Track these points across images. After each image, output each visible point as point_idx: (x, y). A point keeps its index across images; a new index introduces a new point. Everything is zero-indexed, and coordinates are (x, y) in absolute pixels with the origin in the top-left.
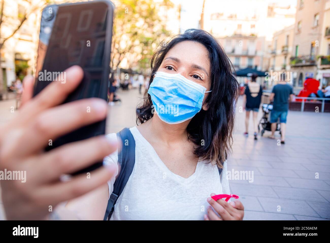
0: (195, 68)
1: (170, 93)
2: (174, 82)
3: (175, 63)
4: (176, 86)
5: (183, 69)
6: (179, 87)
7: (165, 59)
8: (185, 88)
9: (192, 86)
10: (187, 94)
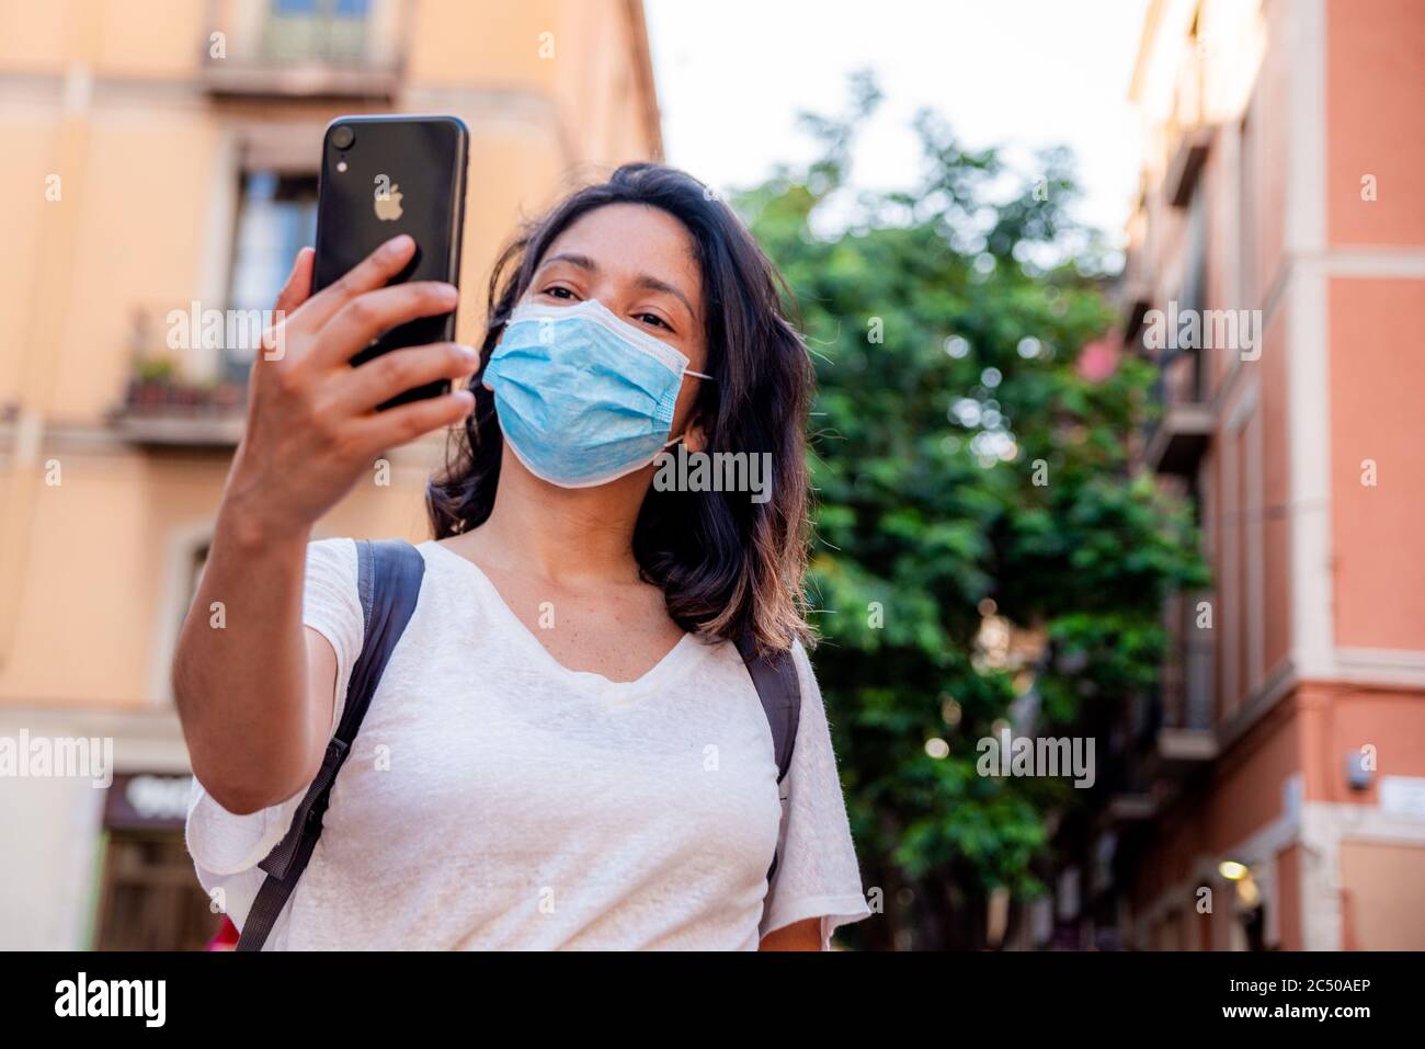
0: (648, 287)
1: (566, 363)
2: (578, 325)
3: (579, 274)
4: (584, 339)
5: (608, 289)
6: (594, 342)
7: (548, 261)
8: (615, 348)
9: (639, 344)
10: (622, 367)
